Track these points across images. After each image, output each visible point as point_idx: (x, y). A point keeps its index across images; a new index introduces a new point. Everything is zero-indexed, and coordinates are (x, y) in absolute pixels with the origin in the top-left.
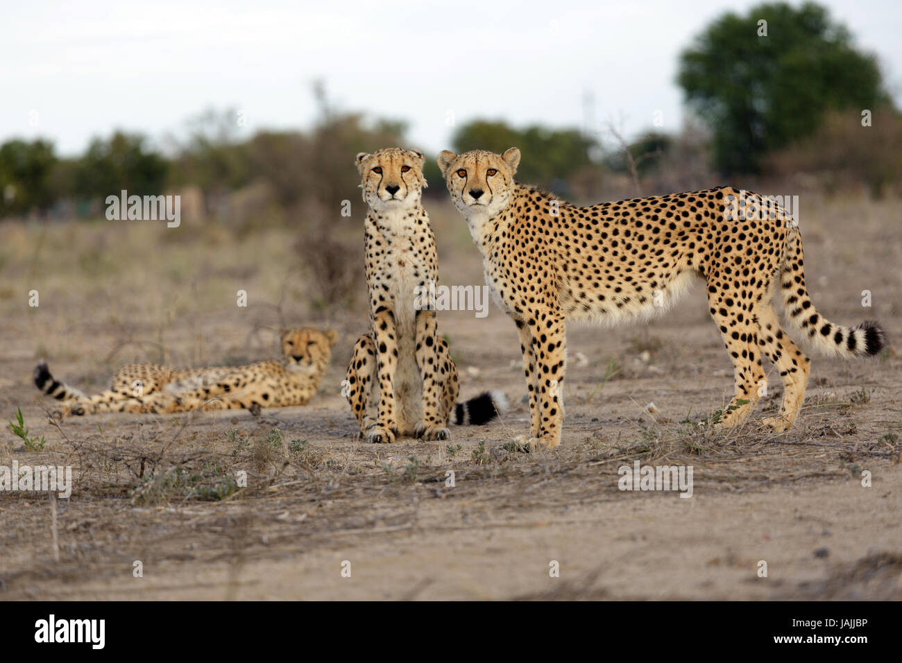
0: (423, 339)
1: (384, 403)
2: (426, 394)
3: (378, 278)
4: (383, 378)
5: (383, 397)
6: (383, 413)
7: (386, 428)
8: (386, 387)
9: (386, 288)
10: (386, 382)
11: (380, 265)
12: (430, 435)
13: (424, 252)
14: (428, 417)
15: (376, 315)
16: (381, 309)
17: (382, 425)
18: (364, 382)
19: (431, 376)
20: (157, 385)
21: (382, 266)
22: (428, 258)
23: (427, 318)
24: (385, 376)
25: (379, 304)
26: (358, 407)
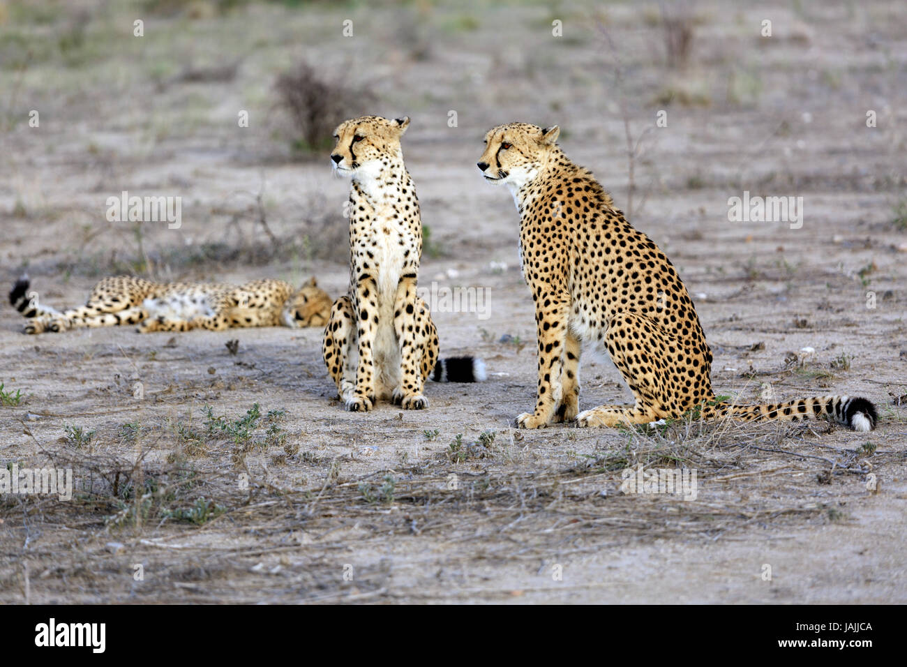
0: (403, 306)
1: (363, 370)
2: (405, 361)
3: (363, 245)
4: (363, 345)
5: (362, 364)
6: (361, 381)
7: (364, 395)
8: (366, 354)
9: (371, 256)
10: (366, 349)
11: (366, 231)
12: (408, 403)
13: (409, 220)
14: (406, 385)
15: (359, 283)
16: (365, 276)
17: (360, 392)
18: (341, 345)
19: (410, 344)
20: (132, 301)
21: (368, 233)
22: (413, 226)
23: (408, 285)
24: (366, 343)
25: (363, 271)
26: (335, 370)
